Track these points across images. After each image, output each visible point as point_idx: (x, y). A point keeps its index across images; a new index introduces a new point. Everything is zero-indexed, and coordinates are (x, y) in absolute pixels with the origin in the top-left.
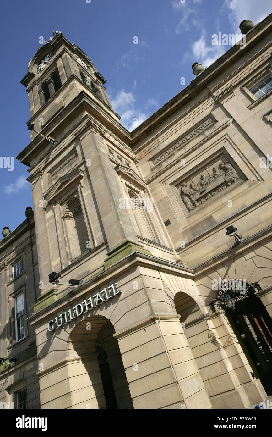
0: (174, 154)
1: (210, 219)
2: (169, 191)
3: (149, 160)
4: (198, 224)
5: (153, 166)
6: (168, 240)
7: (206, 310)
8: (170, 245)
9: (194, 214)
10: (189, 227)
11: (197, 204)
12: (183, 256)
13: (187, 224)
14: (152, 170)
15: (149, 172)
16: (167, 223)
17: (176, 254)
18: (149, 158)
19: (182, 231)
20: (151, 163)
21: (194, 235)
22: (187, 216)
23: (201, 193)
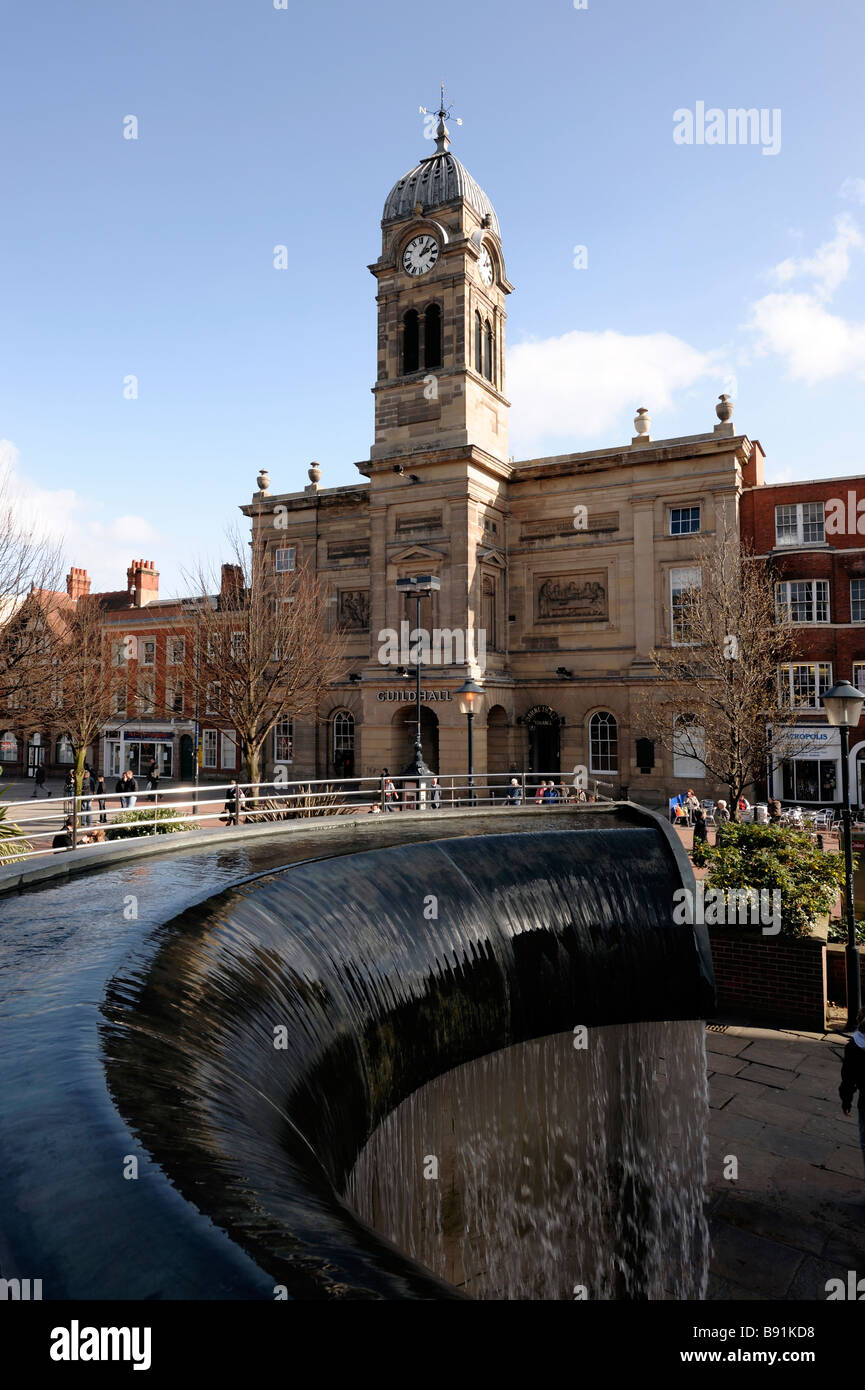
0: (553, 536)
1: (555, 639)
2: (528, 580)
3: (522, 523)
4: (542, 638)
5: (526, 534)
6: (505, 640)
7: (513, 722)
8: (505, 646)
9: (543, 624)
10: (532, 636)
11: (551, 614)
12: (513, 662)
13: (531, 631)
14: (522, 539)
15: (515, 540)
16: (512, 618)
17: (508, 656)
18: (524, 519)
19: (524, 635)
20: (524, 526)
21: (533, 647)
22: (536, 621)
23: (561, 604)
